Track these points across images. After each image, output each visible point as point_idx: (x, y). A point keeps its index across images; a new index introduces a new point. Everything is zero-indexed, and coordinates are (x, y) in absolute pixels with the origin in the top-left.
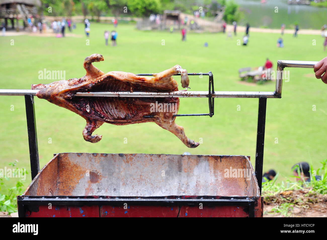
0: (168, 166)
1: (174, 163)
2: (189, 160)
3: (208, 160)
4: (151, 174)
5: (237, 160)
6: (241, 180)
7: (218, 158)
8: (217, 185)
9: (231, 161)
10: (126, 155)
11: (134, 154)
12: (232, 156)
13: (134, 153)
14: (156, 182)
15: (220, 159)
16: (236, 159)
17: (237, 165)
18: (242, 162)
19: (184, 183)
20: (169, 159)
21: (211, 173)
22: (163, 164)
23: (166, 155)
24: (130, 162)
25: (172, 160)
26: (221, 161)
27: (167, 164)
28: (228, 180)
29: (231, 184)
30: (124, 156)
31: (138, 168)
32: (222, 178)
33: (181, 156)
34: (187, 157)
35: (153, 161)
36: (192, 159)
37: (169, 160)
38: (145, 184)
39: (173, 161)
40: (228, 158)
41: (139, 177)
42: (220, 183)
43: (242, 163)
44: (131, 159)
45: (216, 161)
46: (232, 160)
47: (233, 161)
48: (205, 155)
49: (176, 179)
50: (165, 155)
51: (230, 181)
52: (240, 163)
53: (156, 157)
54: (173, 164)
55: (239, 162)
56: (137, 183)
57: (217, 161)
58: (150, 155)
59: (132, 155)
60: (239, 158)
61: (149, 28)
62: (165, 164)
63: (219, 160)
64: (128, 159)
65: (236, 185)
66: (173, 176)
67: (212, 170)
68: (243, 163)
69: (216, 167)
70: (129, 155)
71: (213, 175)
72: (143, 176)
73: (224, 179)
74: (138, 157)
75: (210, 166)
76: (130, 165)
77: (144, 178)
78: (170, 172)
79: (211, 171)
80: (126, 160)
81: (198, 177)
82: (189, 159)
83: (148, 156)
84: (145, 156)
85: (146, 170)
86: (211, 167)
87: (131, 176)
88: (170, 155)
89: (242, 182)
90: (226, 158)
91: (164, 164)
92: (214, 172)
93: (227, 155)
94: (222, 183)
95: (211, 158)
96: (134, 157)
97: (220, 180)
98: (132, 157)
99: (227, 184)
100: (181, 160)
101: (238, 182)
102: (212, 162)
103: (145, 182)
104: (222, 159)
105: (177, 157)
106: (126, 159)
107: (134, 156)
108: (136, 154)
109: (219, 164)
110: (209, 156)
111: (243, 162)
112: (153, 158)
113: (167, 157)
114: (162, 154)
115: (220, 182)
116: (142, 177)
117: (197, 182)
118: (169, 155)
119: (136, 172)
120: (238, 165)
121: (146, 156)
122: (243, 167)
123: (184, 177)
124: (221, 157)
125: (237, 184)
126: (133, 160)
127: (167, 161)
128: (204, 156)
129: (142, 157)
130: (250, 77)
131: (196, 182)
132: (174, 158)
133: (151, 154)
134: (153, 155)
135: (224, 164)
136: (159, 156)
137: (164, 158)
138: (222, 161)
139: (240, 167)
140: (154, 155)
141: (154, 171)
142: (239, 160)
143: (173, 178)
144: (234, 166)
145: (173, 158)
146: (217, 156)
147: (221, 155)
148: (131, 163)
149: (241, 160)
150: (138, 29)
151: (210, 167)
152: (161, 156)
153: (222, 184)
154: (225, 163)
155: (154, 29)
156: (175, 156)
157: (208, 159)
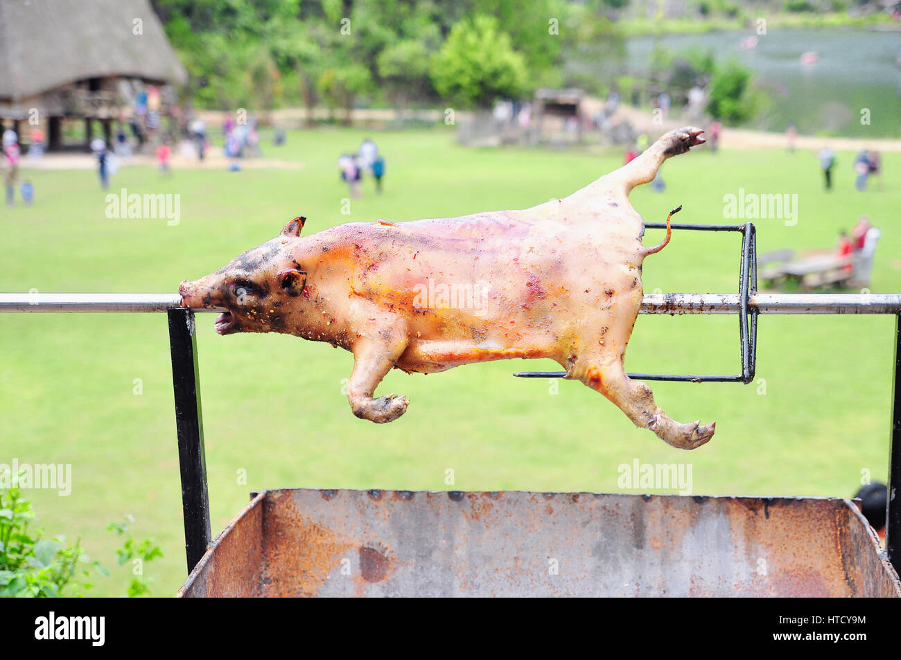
0: (602, 529)
1: (621, 519)
2: (666, 512)
3: (727, 512)
4: (547, 554)
5: (819, 512)
6: (832, 574)
7: (757, 507)
8: (757, 589)
9: (799, 514)
10: (470, 497)
11: (494, 493)
12: (802, 499)
13: (496, 490)
14: (564, 580)
15: (766, 509)
16: (814, 509)
17: (820, 529)
18: (835, 517)
19: (653, 584)
20: (604, 508)
21: (736, 552)
22: (585, 524)
23: (596, 496)
24: (482, 517)
25: (613, 511)
26: (767, 515)
27: (597, 524)
28: (792, 576)
29: (802, 589)
30: (466, 498)
31: (507, 535)
32: (773, 567)
33: (641, 498)
34: (659, 503)
35: (555, 512)
36: (676, 509)
37: (603, 511)
38: (531, 586)
39: (617, 514)
40: (791, 506)
41: (511, 563)
42: (765, 582)
43: (835, 522)
44: (486, 507)
45: (751, 513)
46: (801, 511)
47: (806, 515)
48: (716, 496)
49: (627, 571)
50: (592, 497)
51: (796, 579)
52: (828, 522)
53: (564, 502)
54: (617, 524)
55: (825, 520)
56: (506, 581)
57: (756, 514)
58: (544, 494)
59: (489, 494)
60: (826, 505)
61: (493, 141)
62: (593, 523)
63: (762, 512)
64: (476, 507)
65: (818, 589)
66: (616, 560)
67: (741, 544)
68: (837, 520)
69: (751, 533)
70: (481, 496)
71: (744, 557)
72: (524, 559)
73: (778, 570)
74: (509, 501)
75: (734, 529)
76: (484, 525)
77: (526, 566)
78: (608, 548)
79: (736, 547)
80: (469, 511)
81: (697, 564)
82: (667, 507)
83: (541, 500)
84: (529, 497)
85: (532, 541)
86: (736, 535)
87: (487, 559)
88: (608, 495)
89: (836, 580)
90: (784, 507)
91: (588, 523)
92: (746, 550)
93: (785, 497)
94: (774, 584)
95: (735, 506)
96: (494, 502)
97: (765, 573)
98: (490, 501)
99: (788, 587)
100: (641, 511)
101: (825, 582)
102: (740, 517)
103: (532, 580)
104: (772, 510)
105: (630, 502)
106: (472, 507)
107: (496, 499)
108: (503, 492)
109: (762, 523)
110: (729, 499)
111: (838, 517)
112: (553, 503)
113: (597, 502)
114: (581, 493)
115: (767, 580)
116: (520, 563)
117: (693, 582)
118: (604, 495)
119: (503, 549)
120: (821, 527)
121: (533, 498)
122: (838, 533)
123: (652, 564)
124: (768, 503)
125: (821, 587)
126: (493, 511)
127: (599, 514)
128: (712, 498)
129: (521, 503)
130: (792, 279)
131: (690, 581)
132: (620, 505)
133: (548, 493)
134: (553, 494)
135: (779, 524)
136: (575, 497)
137: (588, 504)
138: (772, 513)
139: (829, 534)
140: (556, 497)
141: (558, 544)
142: (826, 513)
143: (616, 568)
144: (811, 530)
145: (617, 505)
146: (756, 500)
147: (769, 497)
148: (487, 521)
149: (832, 512)
150: (463, 142)
151: (733, 534)
152: (581, 499)
153: (773, 588)
154: (782, 521)
156: (624, 499)
157: (726, 509)
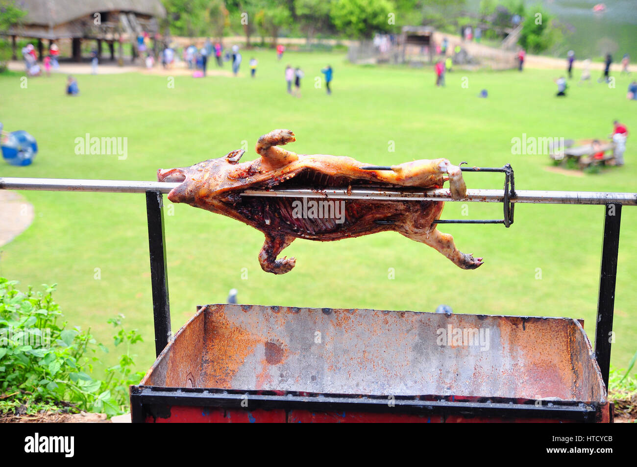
0: (419, 334)
1: (431, 329)
2: (460, 325)
3: (499, 325)
4: (384, 349)
5: (557, 327)
6: (564, 366)
7: (518, 323)
8: (516, 374)
9: (543, 328)
10: (336, 312)
11: (351, 310)
12: (547, 318)
13: (352, 308)
14: (394, 366)
15: (524, 324)
16: (554, 325)
17: (557, 337)
18: (567, 330)
19: (450, 370)
20: (421, 321)
21: (503, 351)
22: (408, 331)
23: (416, 313)
24: (344, 325)
25: (427, 324)
26: (524, 328)
27: (416, 331)
28: (538, 367)
29: (545, 375)
30: (333, 313)
31: (358, 336)
32: (527, 361)
34: (456, 319)
35: (389, 323)
36: (466, 323)
37: (420, 323)
38: (374, 369)
39: (429, 325)
40: (540, 323)
41: (361, 355)
42: (521, 370)
43: (567, 333)
44: (347, 319)
45: (514, 327)
46: (546, 326)
47: (548, 328)
48: (492, 316)
49: (434, 361)
50: (413, 314)
51: (541, 369)
52: (563, 333)
53: (395, 317)
54: (429, 332)
55: (561, 332)
56: (357, 366)
57: (517, 327)
58: (383, 311)
59: (348, 311)
60: (561, 323)
61: (372, 61)
62: (413, 331)
63: (521, 326)
64: (339, 319)
65: (555, 376)
66: (427, 354)
67: (507, 346)
68: (568, 332)
69: (513, 340)
70: (343, 312)
71: (508, 354)
72: (369, 353)
73: (529, 363)
74: (361, 315)
75: (503, 336)
76: (344, 330)
77: (370, 357)
78: (423, 347)
79: (504, 348)
80: (335, 321)
81: (479, 358)
82: (461, 322)
83: (381, 315)
84: (373, 313)
85: (374, 341)
86: (504, 340)
87: (346, 352)
88: (423, 313)
89: (566, 370)
90: (535, 323)
91: (410, 330)
92: (510, 350)
93: (536, 317)
94: (527, 372)
95: (504, 322)
96: (351, 316)
97: (522, 365)
98: (348, 315)
99: (536, 373)
100: (444, 324)
101: (560, 371)
102: (507, 329)
103: (374, 365)
104: (527, 325)
105: (437, 318)
106: (337, 319)
107: (353, 314)
108: (357, 309)
109: (521, 333)
110: (500, 317)
111: (569, 330)
112: (388, 317)
113: (416, 317)
114: (406, 311)
115: (522, 369)
116: (366, 354)
117: (476, 369)
118: (421, 313)
119: (356, 345)
120: (558, 336)
121: (376, 314)
122: (569, 340)
123: (450, 357)
124: (525, 320)
125: (557, 374)
126: (350, 321)
127: (417, 325)
128: (490, 316)
129: (368, 317)
130: (572, 159)
131: (474, 369)
132: (431, 320)
133: (385, 311)
134: (389, 312)
135: (531, 334)
136: (402, 314)
137: (410, 318)
138: (527, 327)
139: (563, 341)
140: (390, 313)
141: (391, 343)
142: (562, 327)
143: (428, 359)
144: (552, 338)
145: (429, 319)
146: (517, 318)
147: (525, 317)
148: (346, 328)
149: (565, 327)
150: (351, 61)
151: (502, 340)
152: (406, 315)
153: (526, 374)
154: (534, 332)
155: (382, 62)
156: (434, 316)
157: (498, 324)
